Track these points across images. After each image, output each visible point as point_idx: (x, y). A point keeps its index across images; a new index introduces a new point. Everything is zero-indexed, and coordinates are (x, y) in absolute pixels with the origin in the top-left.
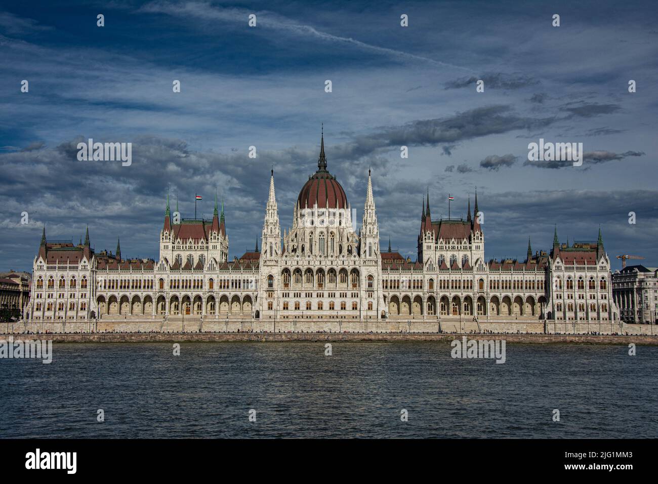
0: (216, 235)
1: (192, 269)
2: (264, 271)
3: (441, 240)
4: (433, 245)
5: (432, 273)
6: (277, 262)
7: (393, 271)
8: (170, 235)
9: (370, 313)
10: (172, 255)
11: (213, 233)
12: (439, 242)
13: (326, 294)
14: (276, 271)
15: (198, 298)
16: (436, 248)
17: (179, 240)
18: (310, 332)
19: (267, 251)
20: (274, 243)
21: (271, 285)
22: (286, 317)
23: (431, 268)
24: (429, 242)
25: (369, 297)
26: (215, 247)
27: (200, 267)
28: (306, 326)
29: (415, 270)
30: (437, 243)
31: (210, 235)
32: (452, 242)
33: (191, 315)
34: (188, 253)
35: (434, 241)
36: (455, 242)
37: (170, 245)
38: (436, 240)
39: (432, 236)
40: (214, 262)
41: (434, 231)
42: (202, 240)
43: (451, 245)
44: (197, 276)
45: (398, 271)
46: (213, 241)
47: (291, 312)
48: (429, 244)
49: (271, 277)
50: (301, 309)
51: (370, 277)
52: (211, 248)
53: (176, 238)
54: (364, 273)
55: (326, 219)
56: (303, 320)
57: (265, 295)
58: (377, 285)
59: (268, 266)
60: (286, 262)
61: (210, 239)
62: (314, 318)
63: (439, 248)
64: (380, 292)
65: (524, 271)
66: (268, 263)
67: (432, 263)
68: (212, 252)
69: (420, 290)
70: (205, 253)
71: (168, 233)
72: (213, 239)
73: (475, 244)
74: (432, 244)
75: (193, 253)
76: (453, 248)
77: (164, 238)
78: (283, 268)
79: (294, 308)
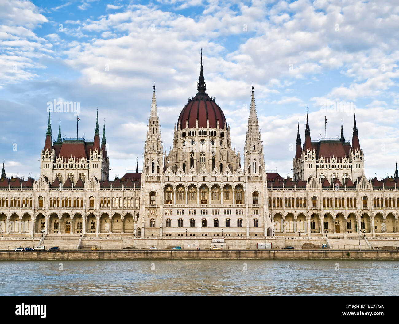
0: (97, 154)
1: (73, 186)
3: (322, 158)
4: (314, 164)
5: (315, 191)
6: (159, 178)
7: (276, 189)
8: (50, 154)
9: (256, 230)
10: (52, 174)
11: (94, 152)
12: (320, 161)
13: (210, 211)
14: (158, 188)
15: (78, 216)
16: (317, 166)
17: (59, 158)
19: (149, 167)
20: (156, 159)
22: (168, 235)
23: (314, 186)
24: (310, 161)
25: (254, 214)
26: (95, 166)
27: (80, 185)
29: (298, 188)
30: (317, 162)
31: (91, 154)
32: (332, 161)
33: (71, 233)
34: (69, 172)
35: (314, 159)
36: (335, 161)
37: (51, 164)
38: (317, 159)
39: (313, 155)
40: (94, 180)
41: (314, 151)
42: (83, 158)
43: (331, 164)
44: (78, 194)
45: (281, 189)
46: (94, 159)
48: (310, 163)
50: (184, 226)
51: (255, 194)
52: (91, 166)
53: (56, 156)
54: (249, 189)
56: (186, 238)
57: (147, 212)
58: (263, 201)
59: (150, 182)
60: (169, 178)
61: (90, 157)
62: (198, 235)
63: (319, 166)
64: (265, 209)
66: (150, 180)
67: (315, 180)
68: (93, 170)
69: (303, 208)
70: (86, 172)
71: (49, 152)
72: (94, 158)
73: (355, 162)
74: (313, 162)
75: (73, 172)
76: (334, 167)
77: (45, 157)
79: (177, 225)
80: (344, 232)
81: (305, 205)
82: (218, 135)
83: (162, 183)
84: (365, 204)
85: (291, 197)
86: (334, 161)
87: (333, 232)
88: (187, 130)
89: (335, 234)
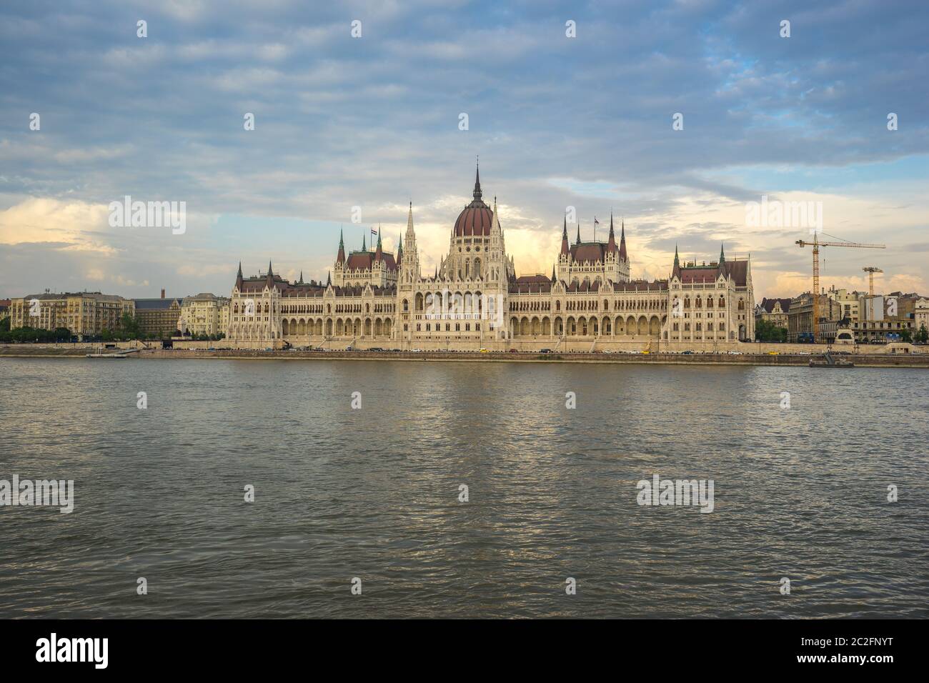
2: (401, 295)
4: (568, 268)
6: (411, 287)
14: (410, 296)
16: (571, 270)
18: (435, 350)
21: (406, 308)
22: (418, 337)
28: (433, 346)
35: (570, 263)
41: (568, 255)
43: (584, 267)
47: (424, 333)
48: (564, 267)
49: (406, 302)
50: (431, 330)
55: (473, 246)
56: (432, 340)
57: (402, 317)
59: (403, 291)
62: (442, 338)
65: (648, 291)
66: (404, 289)
69: (547, 311)
73: (608, 265)
76: (587, 270)
78: (416, 292)
79: (425, 329)
80: (590, 334)
81: (549, 309)
82: (483, 242)
83: (412, 292)
84: (606, 307)
85: (537, 301)
86: (587, 264)
87: (579, 334)
88: (463, 238)
89: (582, 337)
